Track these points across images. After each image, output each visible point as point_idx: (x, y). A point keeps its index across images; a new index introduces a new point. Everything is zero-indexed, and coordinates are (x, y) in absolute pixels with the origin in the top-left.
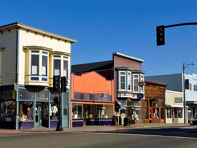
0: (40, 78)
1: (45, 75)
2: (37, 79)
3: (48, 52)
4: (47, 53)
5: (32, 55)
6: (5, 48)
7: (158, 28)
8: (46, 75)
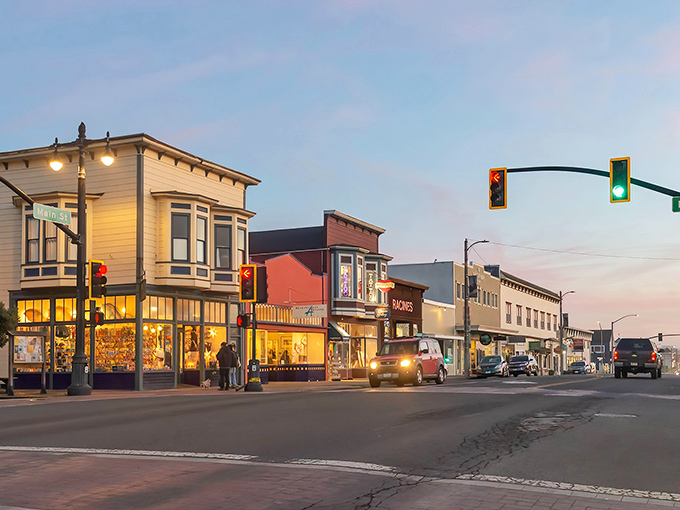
0: (194, 269)
1: (202, 260)
2: (187, 271)
3: (208, 207)
4: (206, 210)
5: (173, 214)
6: (101, 194)
7: (493, 173)
8: (205, 263)
